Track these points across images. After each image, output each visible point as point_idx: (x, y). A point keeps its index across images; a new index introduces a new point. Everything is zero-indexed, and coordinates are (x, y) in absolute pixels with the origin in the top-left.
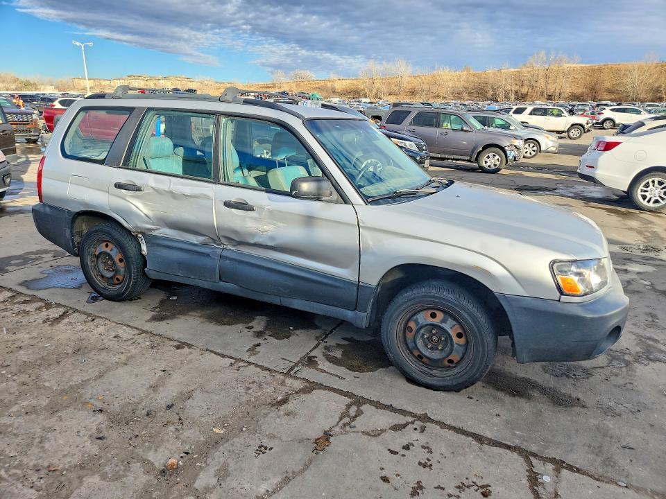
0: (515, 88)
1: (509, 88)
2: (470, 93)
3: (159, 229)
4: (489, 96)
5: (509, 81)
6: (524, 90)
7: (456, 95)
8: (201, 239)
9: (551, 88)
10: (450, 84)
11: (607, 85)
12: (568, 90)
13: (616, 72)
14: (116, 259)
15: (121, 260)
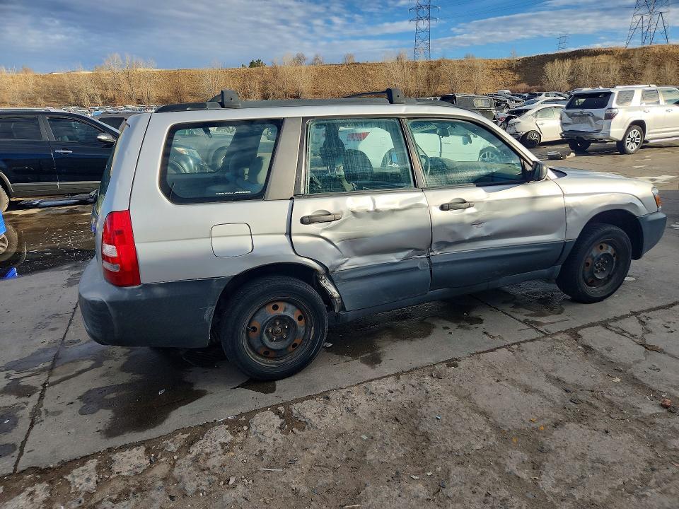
0: (99, 92)
1: (92, 91)
2: (45, 98)
3: (347, 260)
4: (72, 101)
5: (89, 83)
6: (110, 94)
7: (28, 101)
8: (402, 255)
9: (138, 92)
10: (16, 87)
11: (187, 89)
12: (155, 93)
13: (191, 77)
14: (295, 318)
15: (300, 318)
